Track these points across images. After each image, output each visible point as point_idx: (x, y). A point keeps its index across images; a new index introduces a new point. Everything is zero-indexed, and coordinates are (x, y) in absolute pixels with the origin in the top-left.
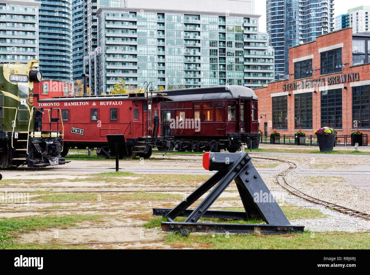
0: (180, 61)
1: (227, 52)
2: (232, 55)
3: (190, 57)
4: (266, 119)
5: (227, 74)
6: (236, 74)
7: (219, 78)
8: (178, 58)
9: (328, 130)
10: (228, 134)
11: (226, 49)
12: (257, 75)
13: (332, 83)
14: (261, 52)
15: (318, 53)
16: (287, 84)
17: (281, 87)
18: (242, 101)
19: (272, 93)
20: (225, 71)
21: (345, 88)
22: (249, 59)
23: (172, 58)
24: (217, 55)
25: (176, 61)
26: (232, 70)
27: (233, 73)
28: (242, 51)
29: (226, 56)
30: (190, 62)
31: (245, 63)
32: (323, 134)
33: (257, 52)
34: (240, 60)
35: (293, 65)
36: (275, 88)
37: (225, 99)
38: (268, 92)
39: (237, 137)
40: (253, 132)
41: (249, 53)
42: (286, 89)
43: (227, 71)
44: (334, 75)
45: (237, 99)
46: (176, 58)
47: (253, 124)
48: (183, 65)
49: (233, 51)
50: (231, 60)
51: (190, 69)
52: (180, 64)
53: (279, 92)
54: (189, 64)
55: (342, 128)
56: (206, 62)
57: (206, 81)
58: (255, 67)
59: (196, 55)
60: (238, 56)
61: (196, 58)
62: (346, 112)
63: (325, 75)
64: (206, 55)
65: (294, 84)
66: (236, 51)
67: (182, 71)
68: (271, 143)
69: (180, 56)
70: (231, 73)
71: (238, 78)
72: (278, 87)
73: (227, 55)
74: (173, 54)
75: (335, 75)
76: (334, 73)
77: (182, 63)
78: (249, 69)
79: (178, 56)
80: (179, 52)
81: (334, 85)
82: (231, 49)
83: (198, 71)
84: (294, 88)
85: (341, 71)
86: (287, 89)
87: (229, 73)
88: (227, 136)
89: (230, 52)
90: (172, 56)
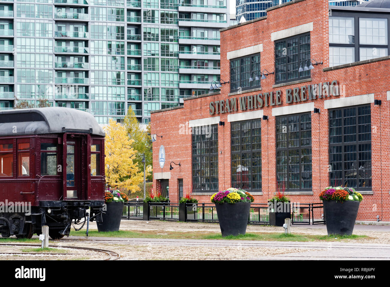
0: (46, 51)
1: (145, 33)
2: (153, 40)
3: (68, 41)
4: (180, 171)
5: (144, 77)
6: (162, 77)
7: (127, 86)
8: (42, 44)
9: (236, 194)
10: (41, 203)
11: (143, 26)
12: (207, 80)
13: (295, 101)
14: (214, 32)
15: (270, 42)
16: (216, 102)
17: (207, 108)
18: (69, 138)
19: (192, 119)
20: (140, 71)
21: (316, 111)
22: (190, 46)
23: (28, 44)
24: (123, 38)
25: (37, 51)
26: (154, 69)
27: (157, 75)
28: (176, 31)
29: (142, 41)
30: (66, 51)
31: (182, 56)
32: (225, 201)
33: (206, 32)
34: (171, 50)
35: (228, 64)
36: (196, 110)
37: (35, 135)
38: (184, 117)
39: (58, 208)
40: (93, 198)
41: (190, 34)
42: (215, 111)
43: (143, 71)
44: (297, 85)
45: (60, 135)
46: (37, 44)
47: (94, 183)
48: (52, 59)
49: (157, 30)
50: (153, 49)
51: (66, 66)
52: (46, 56)
53: (203, 117)
54: (65, 57)
55: (311, 190)
56: (100, 53)
57: (101, 92)
58: (202, 63)
59: (81, 36)
60: (168, 40)
61: (80, 44)
62: (318, 158)
63: (282, 84)
64: (100, 38)
65: (230, 102)
66: (161, 30)
67: (49, 70)
68: (180, 220)
69: (46, 40)
70: (153, 75)
71: (167, 86)
72: (201, 108)
73: (145, 39)
74: (32, 35)
75: (299, 85)
76: (297, 82)
77: (49, 54)
78: (190, 68)
79: (42, 40)
80: (44, 31)
81: (299, 106)
82: (153, 26)
83: (83, 71)
84: (229, 111)
85: (310, 77)
86: (217, 112)
87: (149, 75)
88: (38, 205)
89: (149, 33)
90: (28, 40)
